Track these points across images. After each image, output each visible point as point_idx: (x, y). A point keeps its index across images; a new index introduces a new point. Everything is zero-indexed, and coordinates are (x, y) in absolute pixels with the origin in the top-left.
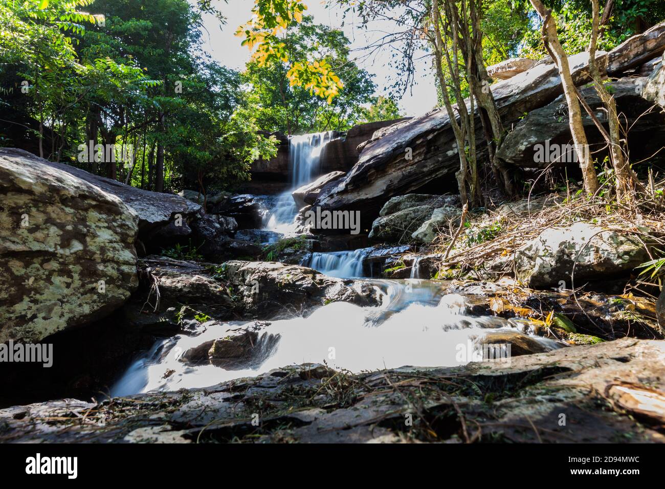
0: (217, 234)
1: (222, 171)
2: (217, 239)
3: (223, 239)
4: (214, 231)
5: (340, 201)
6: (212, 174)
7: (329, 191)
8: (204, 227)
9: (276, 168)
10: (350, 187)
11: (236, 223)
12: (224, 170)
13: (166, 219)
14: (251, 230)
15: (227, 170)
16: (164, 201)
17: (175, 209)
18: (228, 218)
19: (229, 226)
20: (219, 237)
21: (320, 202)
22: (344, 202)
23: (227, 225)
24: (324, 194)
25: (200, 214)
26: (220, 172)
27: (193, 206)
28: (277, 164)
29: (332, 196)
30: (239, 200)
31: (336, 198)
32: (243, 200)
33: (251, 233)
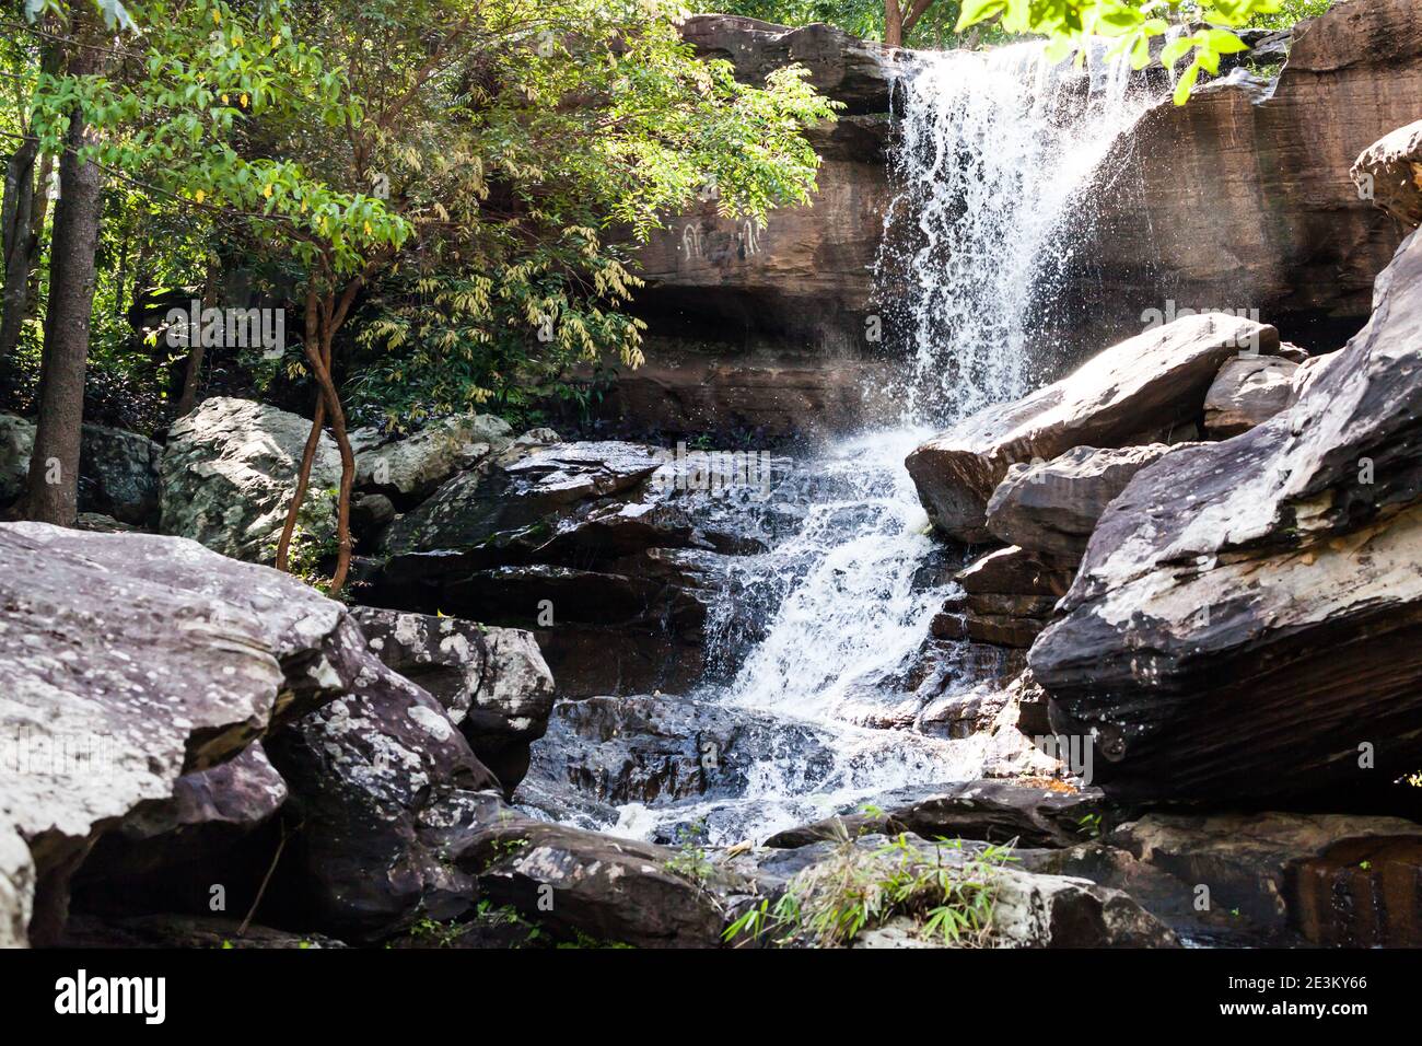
0: (435, 781)
1: (459, 302)
2: (434, 816)
3: (467, 818)
4: (413, 759)
5: (1240, 606)
6: (393, 328)
7: (1167, 523)
8: (353, 737)
9: (803, 262)
10: (1308, 520)
11: (544, 669)
12: (475, 298)
13: (160, 788)
14: (636, 701)
15: (494, 297)
16: (140, 643)
17: (203, 704)
18: (495, 635)
19: (500, 689)
20: (443, 799)
21: (1100, 597)
22: (1267, 615)
23: (489, 678)
24: (1132, 544)
25: (337, 664)
26: (446, 308)
27: (293, 610)
28: (814, 239)
29: (1183, 566)
30: (559, 482)
31: (1213, 584)
32: (583, 480)
33: (633, 726)
